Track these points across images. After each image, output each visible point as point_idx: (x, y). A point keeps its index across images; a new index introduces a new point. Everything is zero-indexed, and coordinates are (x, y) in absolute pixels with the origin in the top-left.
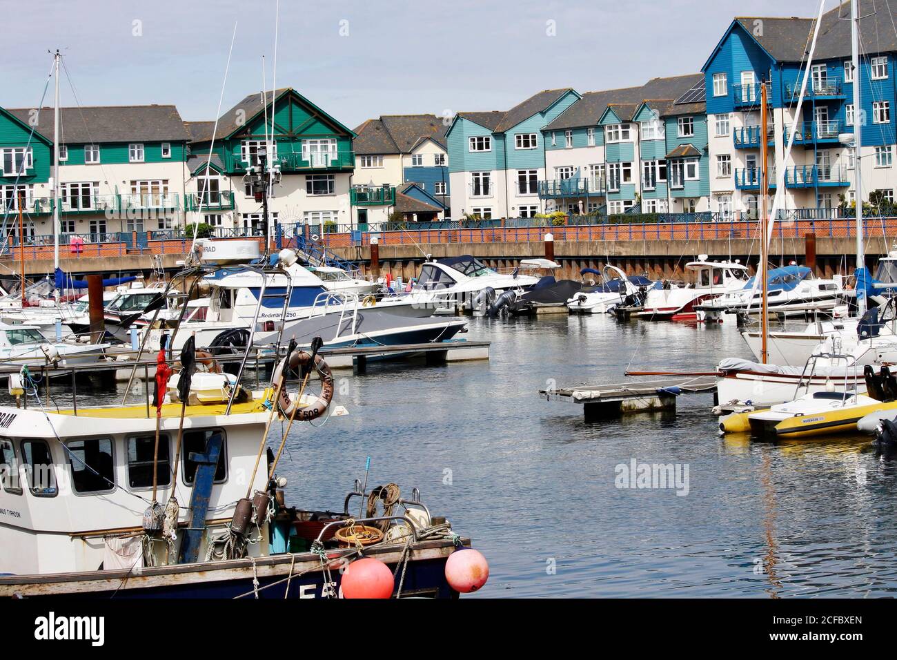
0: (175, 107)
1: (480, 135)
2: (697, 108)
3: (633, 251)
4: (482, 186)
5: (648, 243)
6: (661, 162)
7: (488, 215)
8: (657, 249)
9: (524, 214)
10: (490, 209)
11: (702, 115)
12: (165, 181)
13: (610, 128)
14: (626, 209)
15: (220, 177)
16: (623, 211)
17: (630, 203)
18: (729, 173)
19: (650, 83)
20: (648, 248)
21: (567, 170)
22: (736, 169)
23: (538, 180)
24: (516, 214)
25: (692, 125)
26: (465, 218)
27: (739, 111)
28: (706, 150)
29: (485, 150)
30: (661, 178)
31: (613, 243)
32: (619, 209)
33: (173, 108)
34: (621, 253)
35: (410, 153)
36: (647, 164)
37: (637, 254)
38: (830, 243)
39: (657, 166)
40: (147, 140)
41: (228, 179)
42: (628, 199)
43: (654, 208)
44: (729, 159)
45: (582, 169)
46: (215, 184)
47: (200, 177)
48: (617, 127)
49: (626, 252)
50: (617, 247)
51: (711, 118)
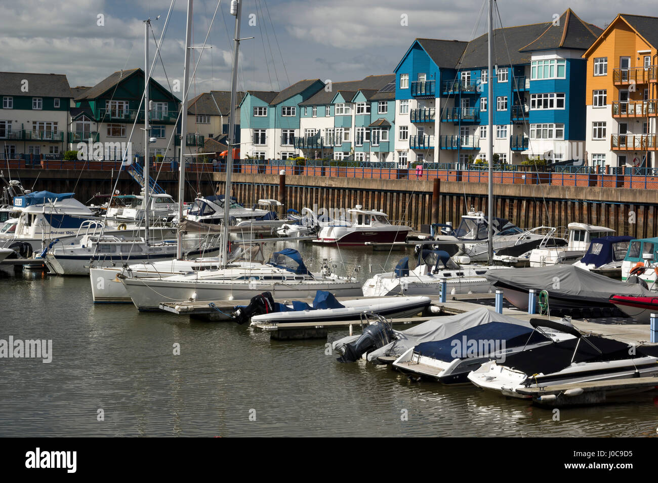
0: (65, 76)
1: (261, 106)
2: (390, 95)
3: (339, 184)
4: (259, 138)
5: (348, 180)
6: (367, 129)
7: (263, 157)
8: (353, 184)
9: (284, 158)
10: (264, 153)
11: (394, 100)
12: (56, 123)
13: (338, 106)
14: (345, 157)
15: (91, 123)
16: (342, 158)
17: (348, 154)
18: (407, 138)
19: (366, 79)
20: (348, 183)
21: (312, 131)
22: (411, 136)
23: (295, 136)
24: (280, 157)
25: (387, 106)
26: (247, 157)
27: (415, 99)
28: (394, 122)
29: (263, 115)
30: (366, 139)
31: (327, 178)
32: (340, 157)
33: (64, 76)
34: (332, 185)
35: (227, 115)
36: (359, 130)
37: (341, 186)
38: (457, 185)
39: (365, 132)
40: (45, 96)
41: (96, 124)
42: (347, 151)
43: (361, 158)
44: (407, 129)
45: (321, 132)
46: (87, 127)
47: (79, 122)
48: (342, 105)
49: (335, 184)
50: (330, 181)
51: (398, 102)
